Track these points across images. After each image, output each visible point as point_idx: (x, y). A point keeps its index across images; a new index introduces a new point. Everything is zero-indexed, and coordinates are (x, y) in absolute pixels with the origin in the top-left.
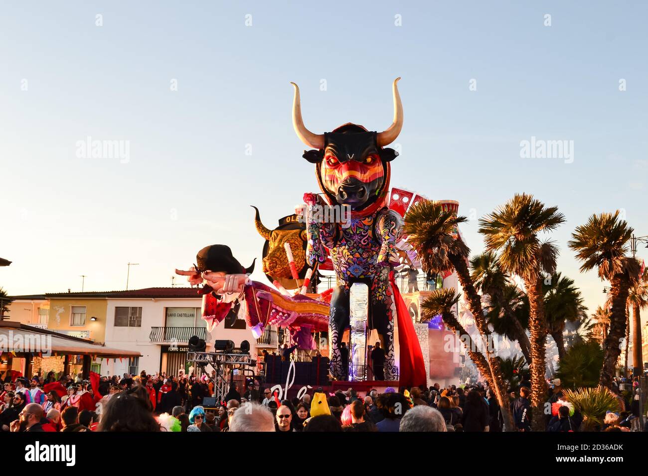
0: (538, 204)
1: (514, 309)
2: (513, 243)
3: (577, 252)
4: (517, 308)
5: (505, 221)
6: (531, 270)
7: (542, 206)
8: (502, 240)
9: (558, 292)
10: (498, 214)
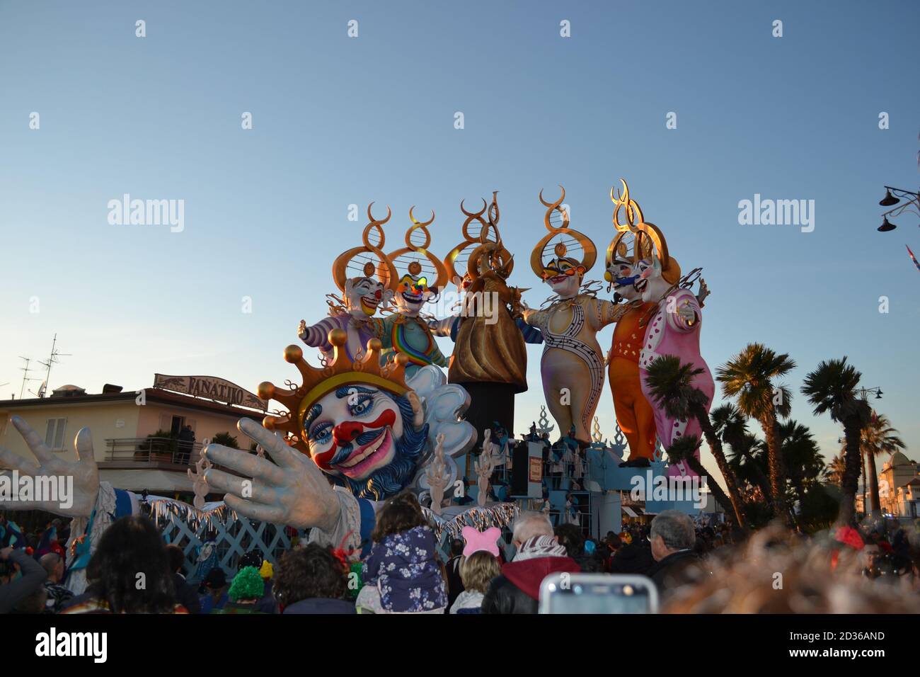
0: (769, 352)
1: (753, 456)
2: (748, 389)
3: (809, 397)
4: (757, 456)
5: (740, 368)
6: (767, 413)
7: (774, 353)
8: (738, 386)
9: (794, 439)
10: (733, 362)
